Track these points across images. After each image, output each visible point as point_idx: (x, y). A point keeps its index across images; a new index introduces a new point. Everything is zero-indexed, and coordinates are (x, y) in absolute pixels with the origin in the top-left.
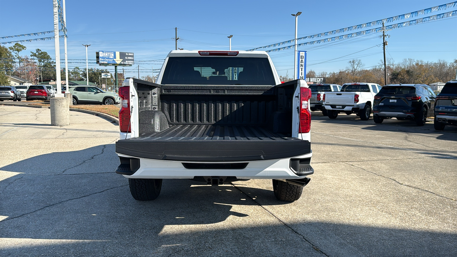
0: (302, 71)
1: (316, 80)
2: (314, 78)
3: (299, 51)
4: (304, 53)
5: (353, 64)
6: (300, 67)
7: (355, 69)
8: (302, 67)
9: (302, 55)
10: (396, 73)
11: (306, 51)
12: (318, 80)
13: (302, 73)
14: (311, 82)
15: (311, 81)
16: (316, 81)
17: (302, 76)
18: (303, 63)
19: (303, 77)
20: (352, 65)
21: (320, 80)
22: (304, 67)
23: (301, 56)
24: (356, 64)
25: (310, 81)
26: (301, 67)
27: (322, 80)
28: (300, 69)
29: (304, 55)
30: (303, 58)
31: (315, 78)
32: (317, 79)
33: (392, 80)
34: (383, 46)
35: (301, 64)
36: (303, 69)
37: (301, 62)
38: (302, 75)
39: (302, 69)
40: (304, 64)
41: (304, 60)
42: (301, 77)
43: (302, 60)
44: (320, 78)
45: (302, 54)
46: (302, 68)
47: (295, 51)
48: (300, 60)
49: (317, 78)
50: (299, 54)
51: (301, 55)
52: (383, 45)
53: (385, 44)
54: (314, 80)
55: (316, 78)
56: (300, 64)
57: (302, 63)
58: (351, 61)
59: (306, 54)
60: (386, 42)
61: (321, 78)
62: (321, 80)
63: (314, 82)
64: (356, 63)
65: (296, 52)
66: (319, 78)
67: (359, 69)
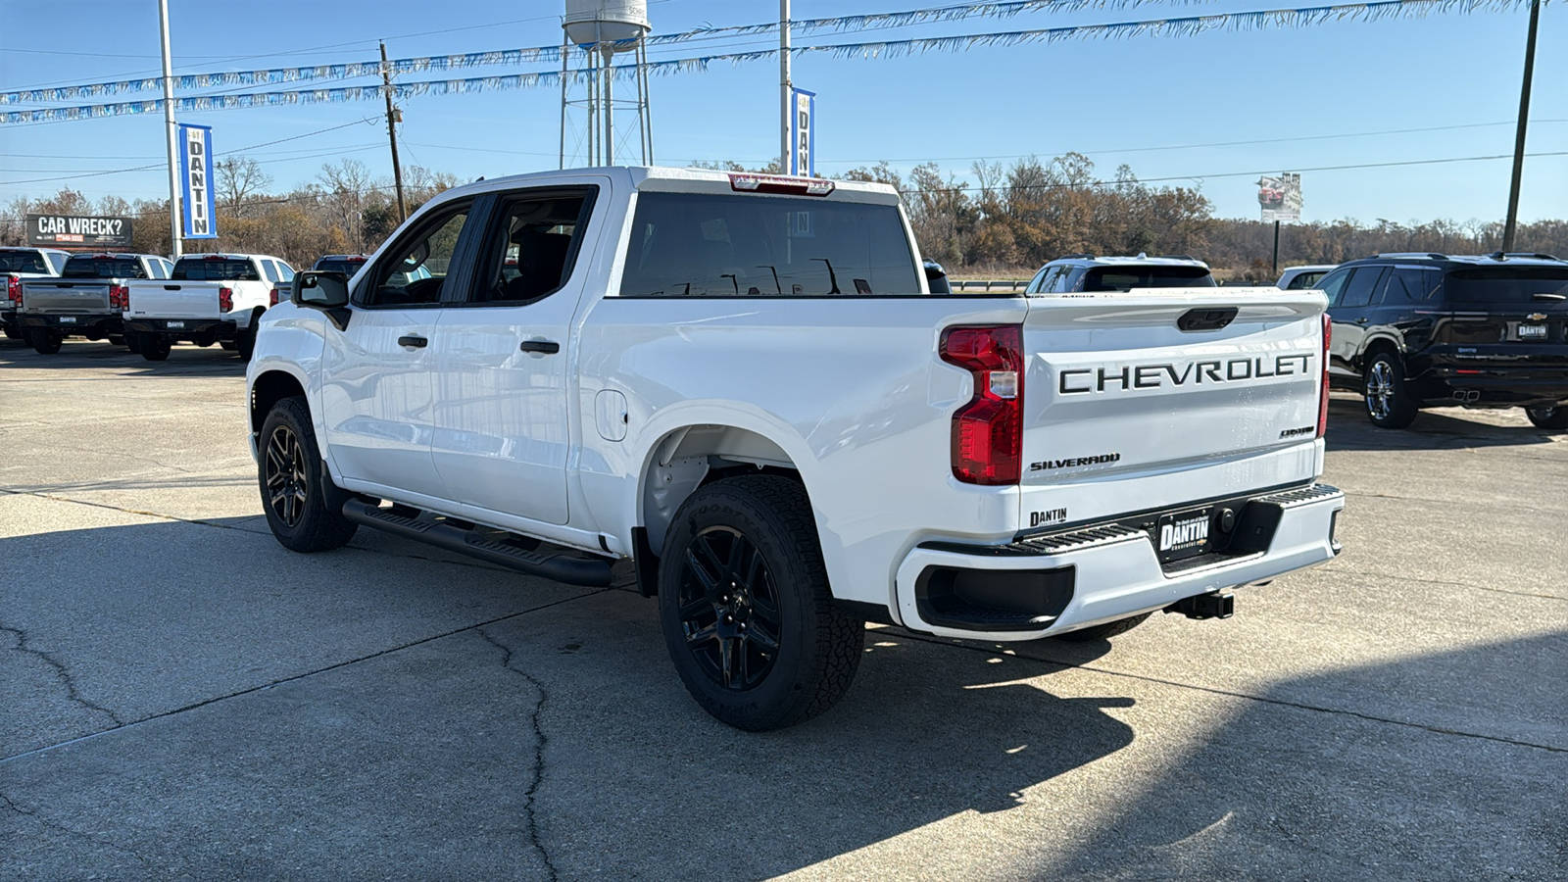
0: (199, 198)
1: (93, 226)
2: (84, 220)
3: (181, 125)
4: (201, 131)
5: (228, 173)
6: (192, 187)
7: (239, 191)
8: (198, 187)
9: (195, 140)
10: (379, 212)
11: (210, 128)
12: (104, 227)
13: (199, 207)
14: (75, 234)
15: (72, 231)
16: (93, 232)
17: (203, 218)
18: (202, 170)
19: (204, 222)
20: (227, 177)
21: (109, 227)
22: (205, 187)
23: (193, 144)
24: (243, 175)
25: (68, 232)
26: (194, 184)
27: (118, 230)
28: (193, 194)
29: (201, 140)
30: (200, 153)
31: (89, 218)
32: (95, 223)
33: (368, 236)
34: (388, 125)
35: (194, 175)
36: (204, 194)
37: (194, 168)
38: (200, 215)
39: (198, 192)
40: (204, 173)
41: (202, 158)
42: (196, 221)
43: (195, 160)
44: (110, 219)
45: (195, 136)
46: (200, 188)
47: (168, 122)
48: (191, 157)
49: (98, 218)
50: (183, 136)
51: (191, 139)
52: (387, 118)
53: (392, 117)
54: (84, 226)
55: (92, 220)
56: (191, 172)
57: (198, 172)
58: (223, 164)
59: (208, 138)
60: (395, 110)
61: (115, 219)
62: (114, 227)
63: (86, 236)
64: (239, 171)
65: (172, 126)
66: (105, 218)
67: (251, 192)
